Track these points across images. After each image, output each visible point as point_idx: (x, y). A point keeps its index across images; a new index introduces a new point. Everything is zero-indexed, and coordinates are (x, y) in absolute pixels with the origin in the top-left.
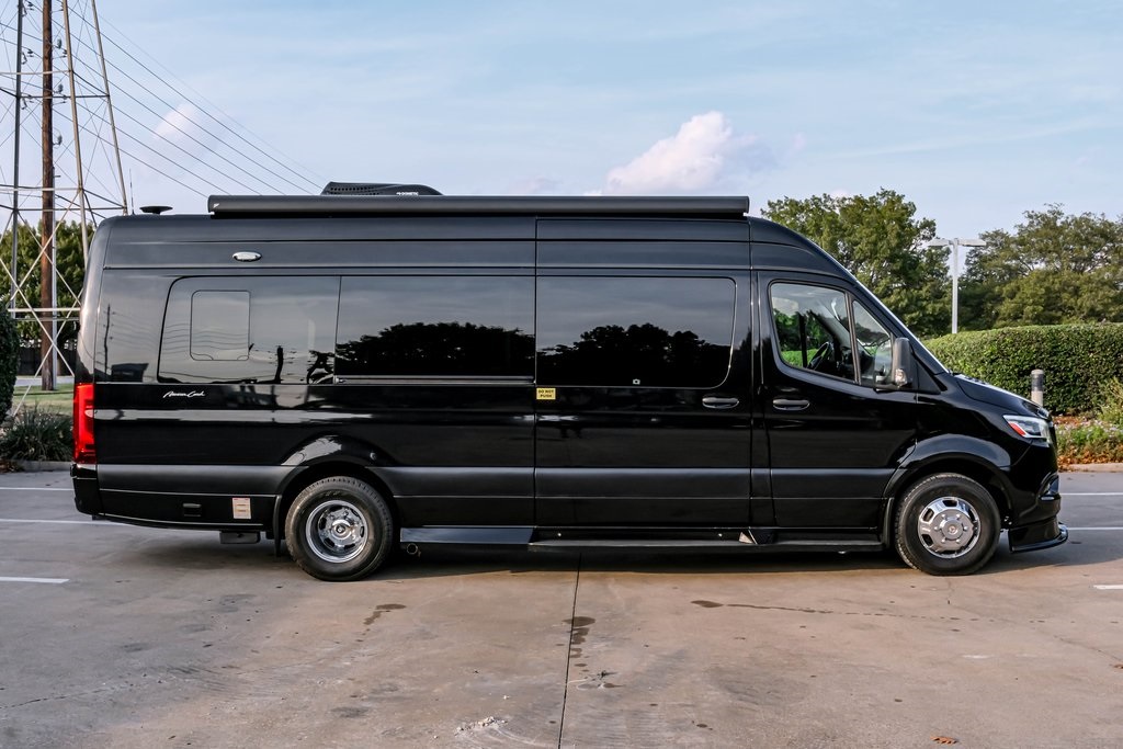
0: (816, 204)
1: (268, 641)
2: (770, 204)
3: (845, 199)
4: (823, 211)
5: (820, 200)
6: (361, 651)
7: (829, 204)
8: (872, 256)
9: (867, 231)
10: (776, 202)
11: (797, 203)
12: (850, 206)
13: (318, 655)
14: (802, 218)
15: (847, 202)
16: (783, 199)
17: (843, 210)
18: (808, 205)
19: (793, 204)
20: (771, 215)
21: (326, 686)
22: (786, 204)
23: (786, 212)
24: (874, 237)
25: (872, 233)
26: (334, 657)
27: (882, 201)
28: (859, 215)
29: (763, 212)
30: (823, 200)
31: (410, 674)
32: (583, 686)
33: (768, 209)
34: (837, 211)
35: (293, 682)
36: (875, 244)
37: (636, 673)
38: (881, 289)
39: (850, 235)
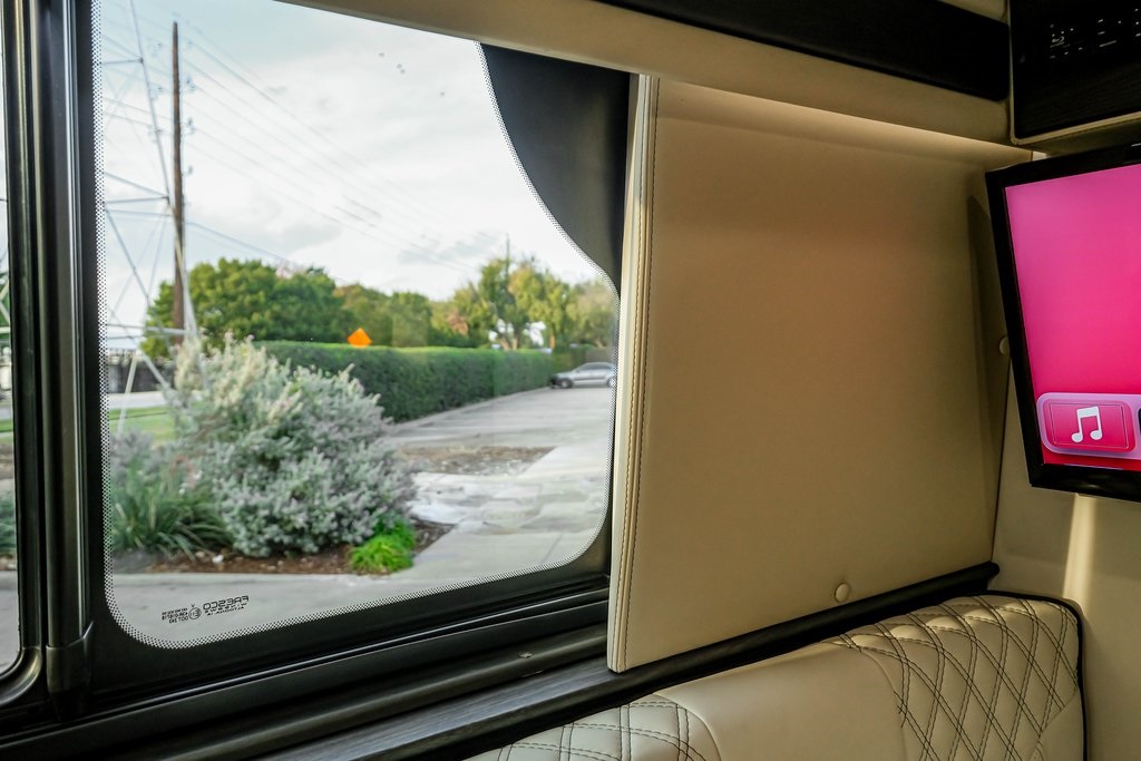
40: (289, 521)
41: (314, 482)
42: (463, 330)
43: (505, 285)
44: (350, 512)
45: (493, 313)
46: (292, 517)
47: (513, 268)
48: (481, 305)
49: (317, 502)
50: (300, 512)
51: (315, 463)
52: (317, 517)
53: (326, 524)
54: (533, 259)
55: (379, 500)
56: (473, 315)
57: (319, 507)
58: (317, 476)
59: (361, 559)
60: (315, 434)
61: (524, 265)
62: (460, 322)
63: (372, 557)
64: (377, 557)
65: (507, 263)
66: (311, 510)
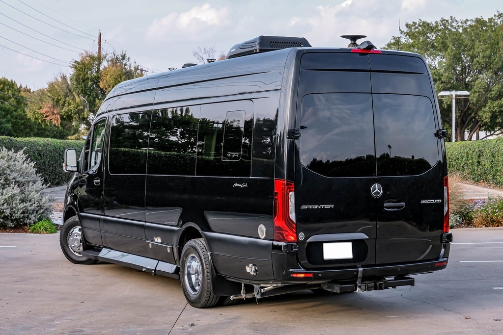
0: (444, 25)
1: (14, 315)
2: (407, 25)
3: (467, 20)
4: (450, 30)
5: (447, 21)
6: (66, 318)
7: (454, 24)
8: (487, 67)
9: (483, 47)
10: (412, 24)
11: (428, 25)
12: (470, 26)
13: (42, 320)
14: (432, 36)
15: (469, 23)
16: (417, 22)
17: (465, 30)
18: (437, 26)
19: (426, 25)
20: (407, 34)
21: (46, 331)
22: (419, 25)
23: (419, 32)
24: (488, 52)
25: (487, 48)
26: (50, 320)
27: (499, 22)
28: (478, 34)
29: (402, 32)
30: (450, 21)
31: (91, 326)
32: (180, 329)
33: (405, 30)
34: (461, 31)
35: (29, 330)
36: (490, 57)
37: (210, 325)
38: (494, 93)
39: (469, 50)
40: (3, 212)
41: (13, 197)
42: (56, 121)
43: (97, 80)
44: (28, 211)
45: (84, 107)
46: (5, 211)
47: (105, 64)
48: (74, 99)
49: (14, 206)
50: (8, 209)
51: (13, 189)
52: (14, 212)
53: (18, 215)
54: (124, 57)
55: (40, 207)
56: (66, 109)
57: (15, 208)
58: (14, 194)
59: (35, 229)
60: (11, 177)
61: (115, 61)
62: (53, 114)
63: (40, 228)
64: (42, 228)
65: (99, 59)
66: (12, 209)
